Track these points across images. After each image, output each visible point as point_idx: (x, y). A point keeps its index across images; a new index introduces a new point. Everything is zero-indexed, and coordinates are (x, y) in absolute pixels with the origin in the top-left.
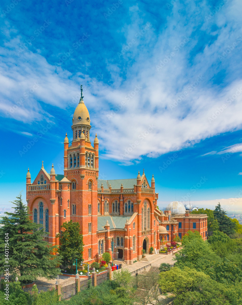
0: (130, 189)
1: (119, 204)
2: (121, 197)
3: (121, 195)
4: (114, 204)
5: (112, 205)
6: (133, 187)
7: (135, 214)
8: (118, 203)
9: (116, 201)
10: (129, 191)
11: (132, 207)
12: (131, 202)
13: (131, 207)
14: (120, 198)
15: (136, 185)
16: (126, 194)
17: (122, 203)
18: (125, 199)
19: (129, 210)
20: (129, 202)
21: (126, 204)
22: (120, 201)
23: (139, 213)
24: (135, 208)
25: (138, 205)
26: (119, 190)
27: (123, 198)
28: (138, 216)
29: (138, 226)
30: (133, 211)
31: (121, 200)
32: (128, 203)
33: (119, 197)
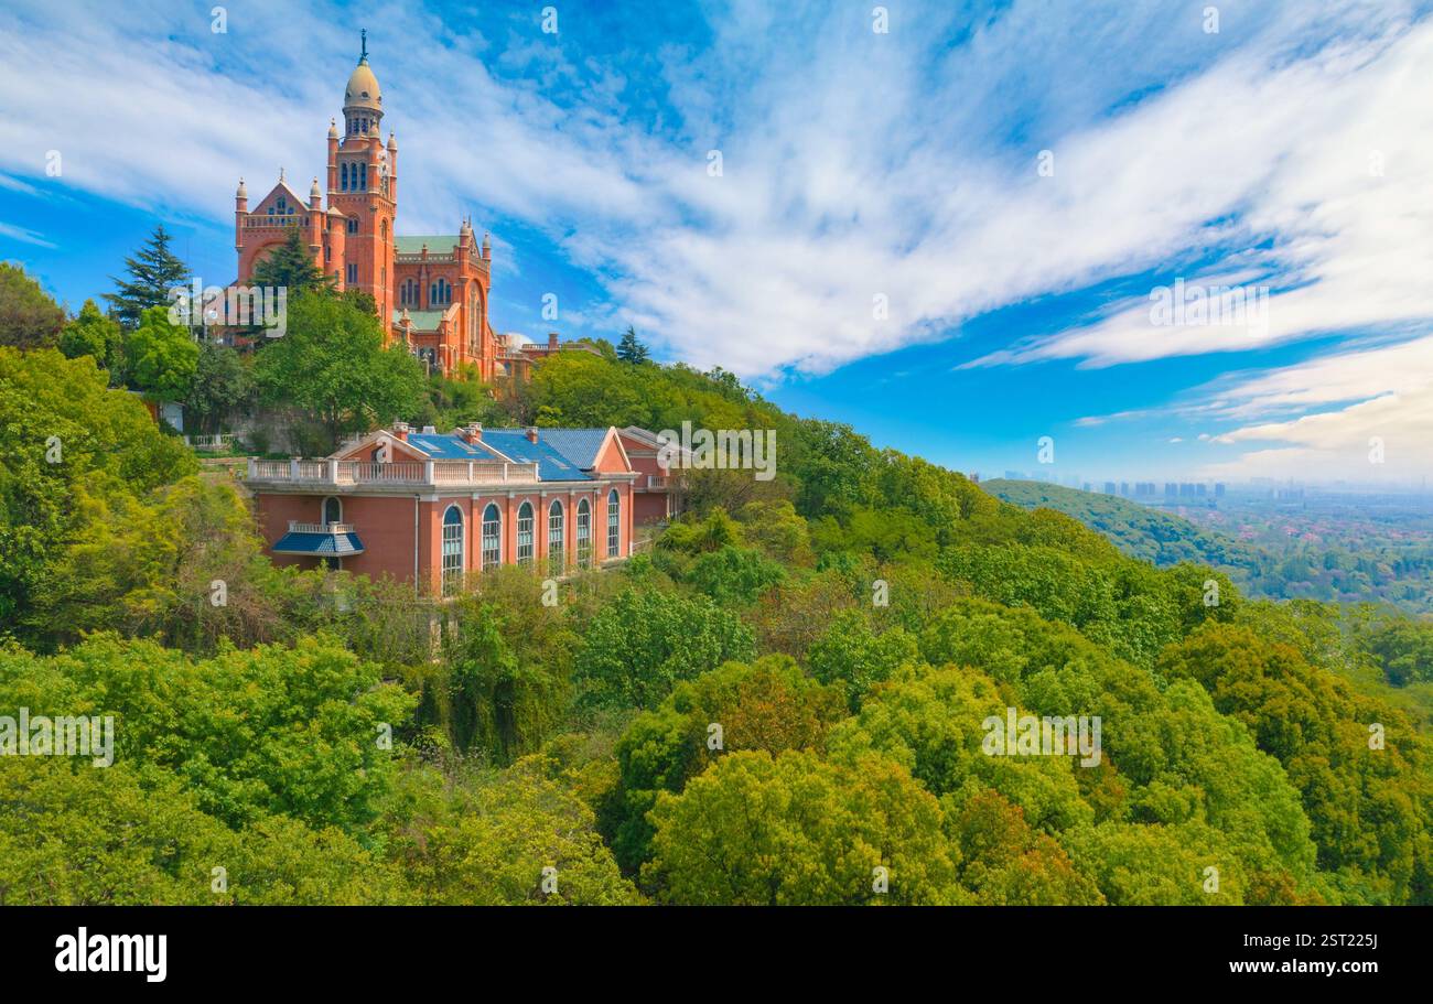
0: (444, 255)
1: (418, 286)
2: (424, 271)
3: (424, 268)
4: (403, 287)
5: (400, 289)
6: (452, 251)
7: (456, 307)
8: (414, 283)
9: (410, 281)
10: (441, 258)
11: (448, 291)
12: (446, 283)
13: (445, 292)
14: (420, 273)
15: (458, 245)
16: (434, 265)
17: (424, 283)
18: (431, 276)
19: (441, 300)
20: (441, 281)
21: (434, 286)
22: (419, 280)
23: (463, 304)
24: (455, 292)
25: (463, 288)
26: (418, 255)
27: (428, 273)
28: (462, 310)
29: (462, 331)
30: (450, 301)
31: (424, 277)
32: (438, 284)
33: (417, 270)
